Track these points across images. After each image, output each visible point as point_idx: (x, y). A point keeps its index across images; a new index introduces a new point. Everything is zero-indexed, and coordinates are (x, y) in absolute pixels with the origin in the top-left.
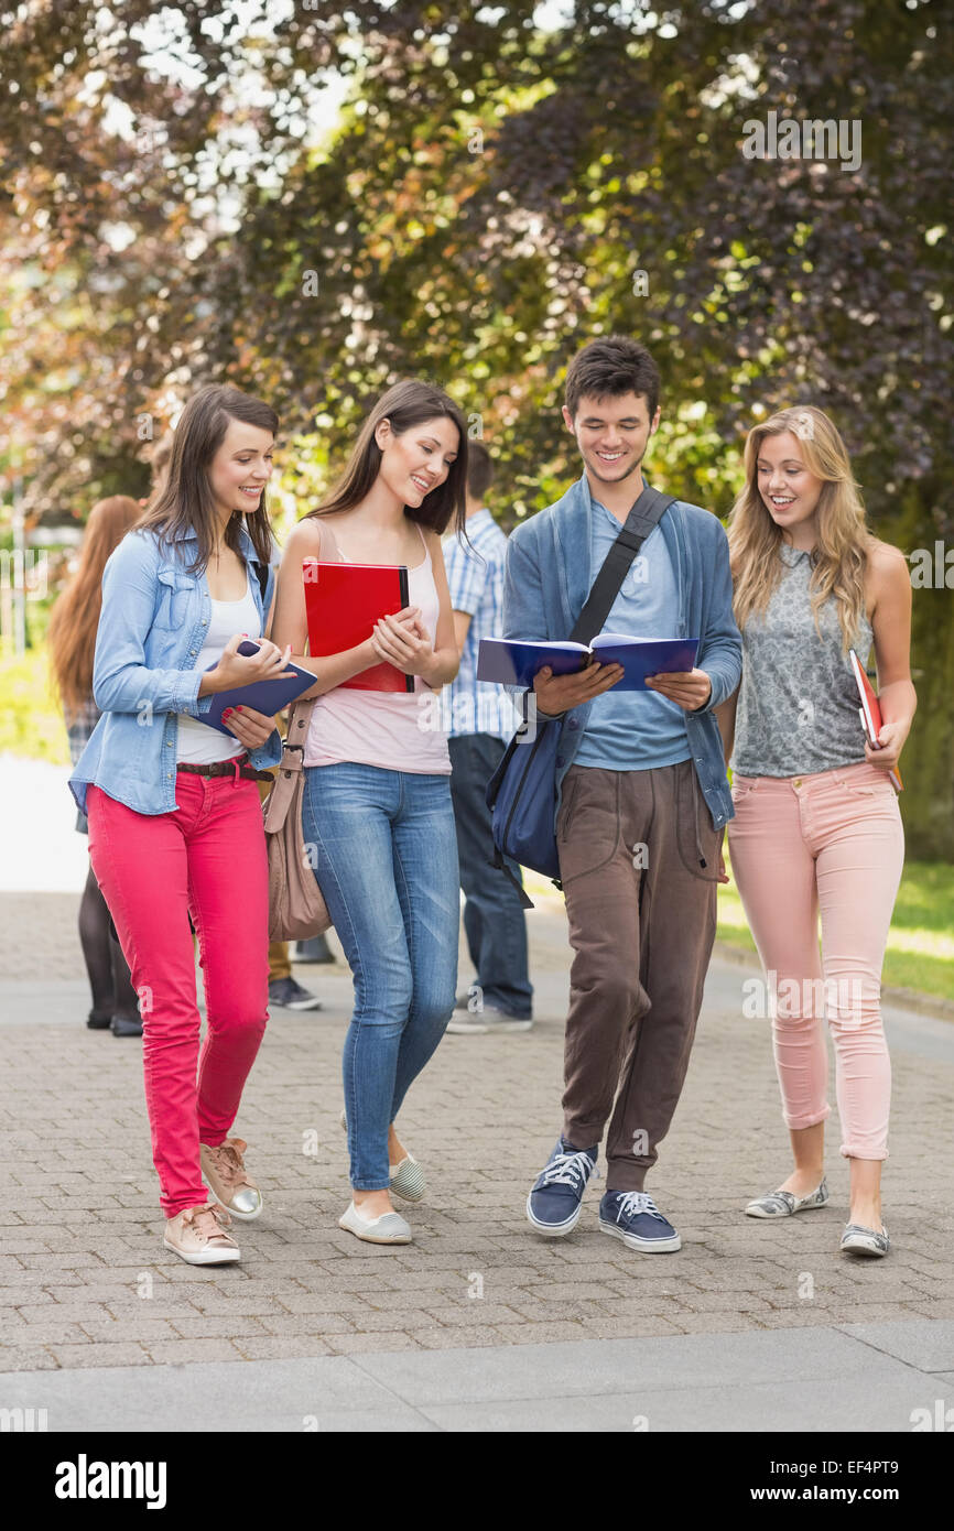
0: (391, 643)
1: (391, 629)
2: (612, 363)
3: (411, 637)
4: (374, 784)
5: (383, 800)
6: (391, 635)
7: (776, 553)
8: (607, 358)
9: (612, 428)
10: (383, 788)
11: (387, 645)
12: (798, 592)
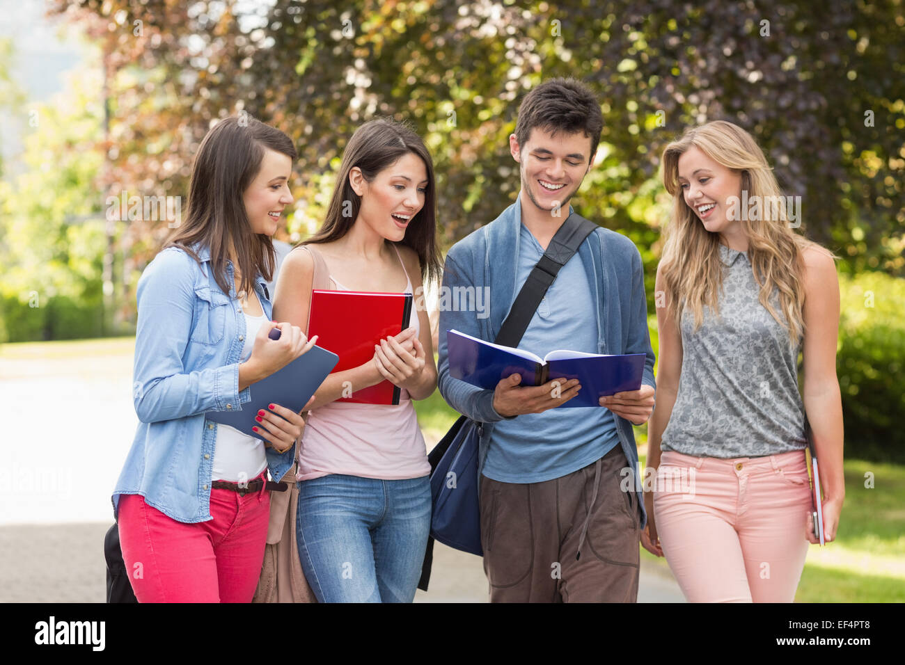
0: (392, 362)
1: (393, 349)
2: (569, 102)
3: (410, 356)
4: (359, 492)
5: (367, 506)
6: (392, 355)
7: (716, 254)
8: (565, 97)
9: (558, 161)
10: (368, 495)
11: (388, 363)
12: (738, 291)
